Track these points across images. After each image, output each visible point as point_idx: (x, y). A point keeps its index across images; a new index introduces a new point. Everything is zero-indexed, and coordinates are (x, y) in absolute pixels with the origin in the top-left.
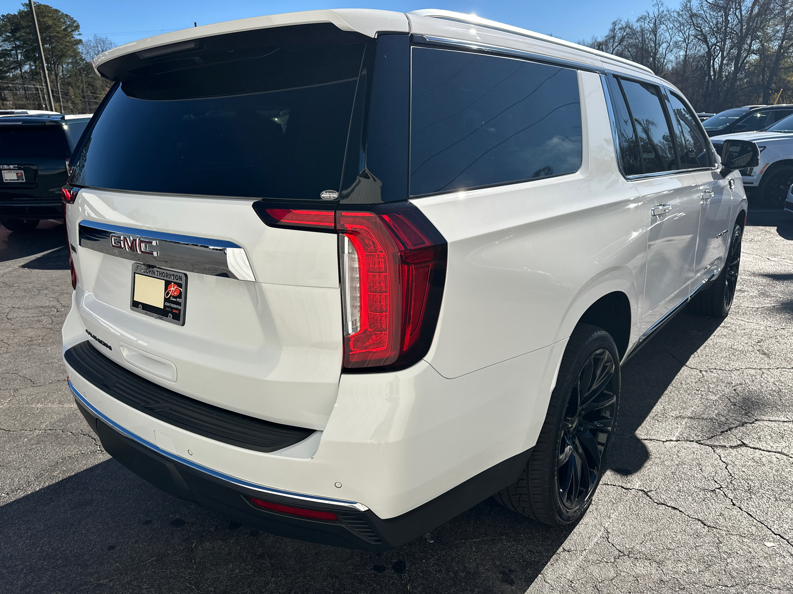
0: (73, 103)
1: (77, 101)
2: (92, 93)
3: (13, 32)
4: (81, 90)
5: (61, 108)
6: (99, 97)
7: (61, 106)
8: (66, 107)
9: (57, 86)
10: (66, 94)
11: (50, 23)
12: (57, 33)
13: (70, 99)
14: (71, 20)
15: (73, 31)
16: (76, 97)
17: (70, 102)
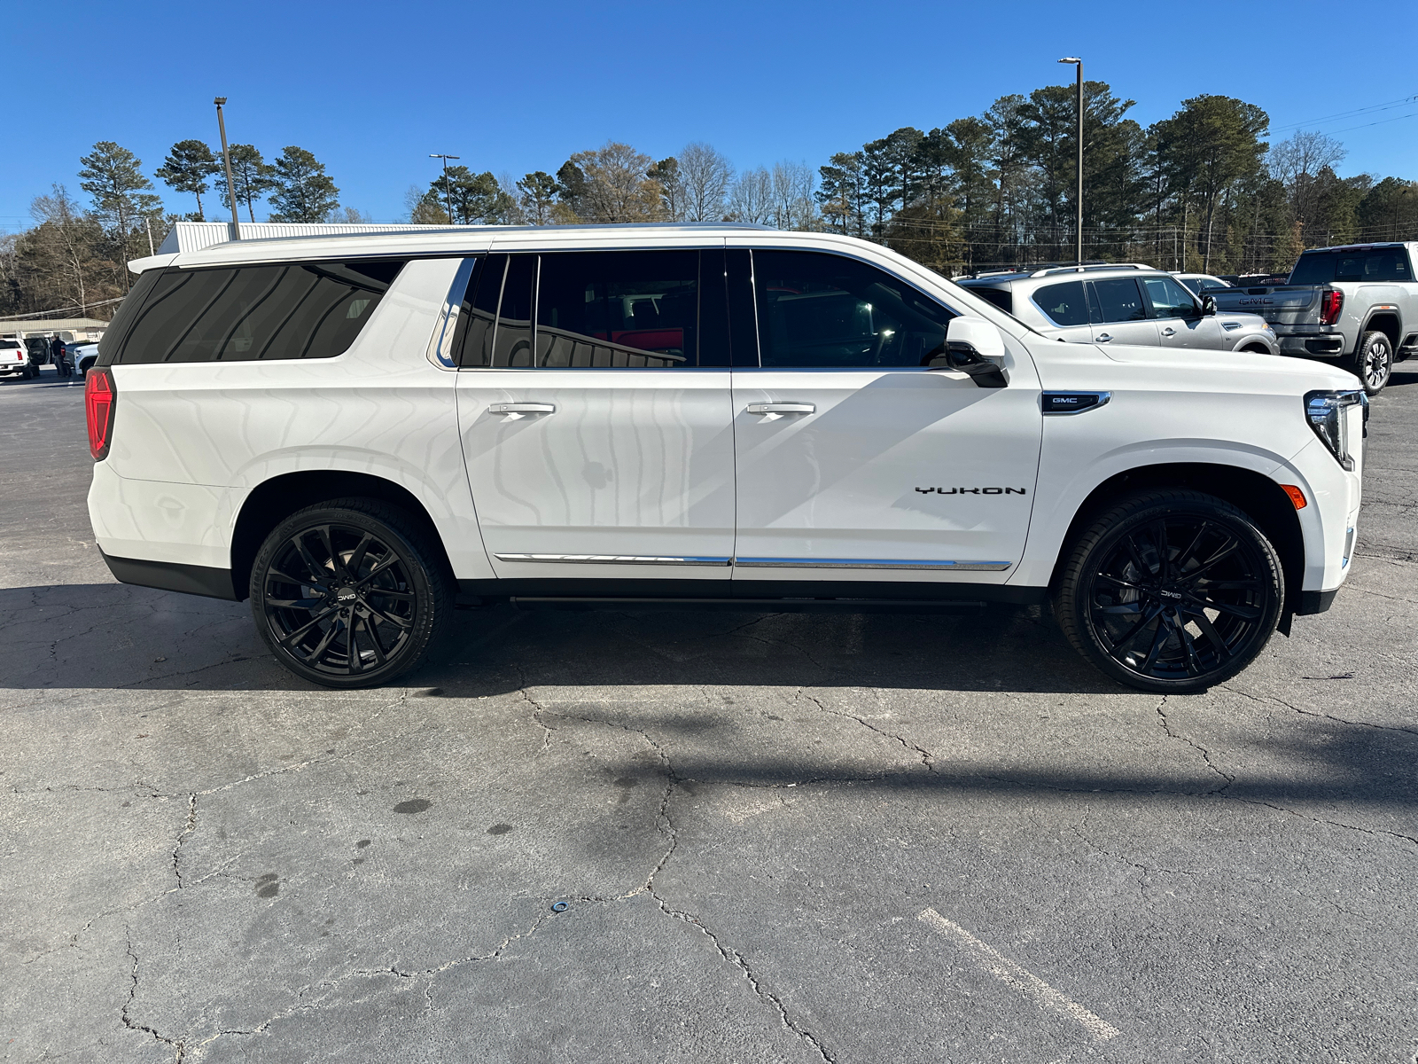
0: (1230, 253)
1: (1239, 249)
2: (1267, 233)
3: (1160, 147)
4: (1247, 230)
5: (1205, 262)
6: (1278, 239)
7: (1205, 260)
8: (1215, 260)
9: (1208, 226)
10: (1221, 238)
11: (1218, 124)
12: (1227, 138)
13: (1226, 247)
14: (1257, 112)
15: (1255, 131)
16: (1236, 242)
17: (1224, 252)
